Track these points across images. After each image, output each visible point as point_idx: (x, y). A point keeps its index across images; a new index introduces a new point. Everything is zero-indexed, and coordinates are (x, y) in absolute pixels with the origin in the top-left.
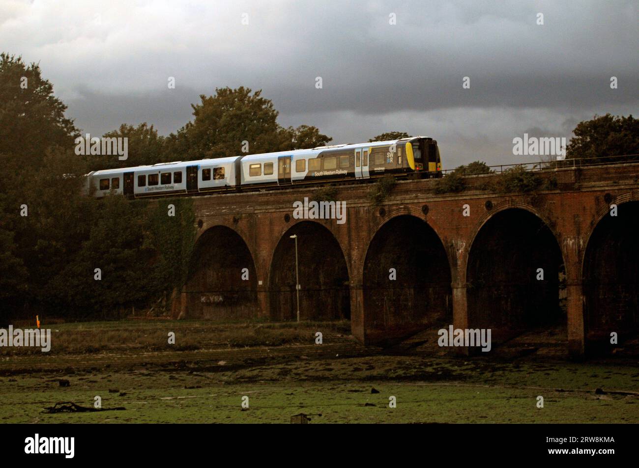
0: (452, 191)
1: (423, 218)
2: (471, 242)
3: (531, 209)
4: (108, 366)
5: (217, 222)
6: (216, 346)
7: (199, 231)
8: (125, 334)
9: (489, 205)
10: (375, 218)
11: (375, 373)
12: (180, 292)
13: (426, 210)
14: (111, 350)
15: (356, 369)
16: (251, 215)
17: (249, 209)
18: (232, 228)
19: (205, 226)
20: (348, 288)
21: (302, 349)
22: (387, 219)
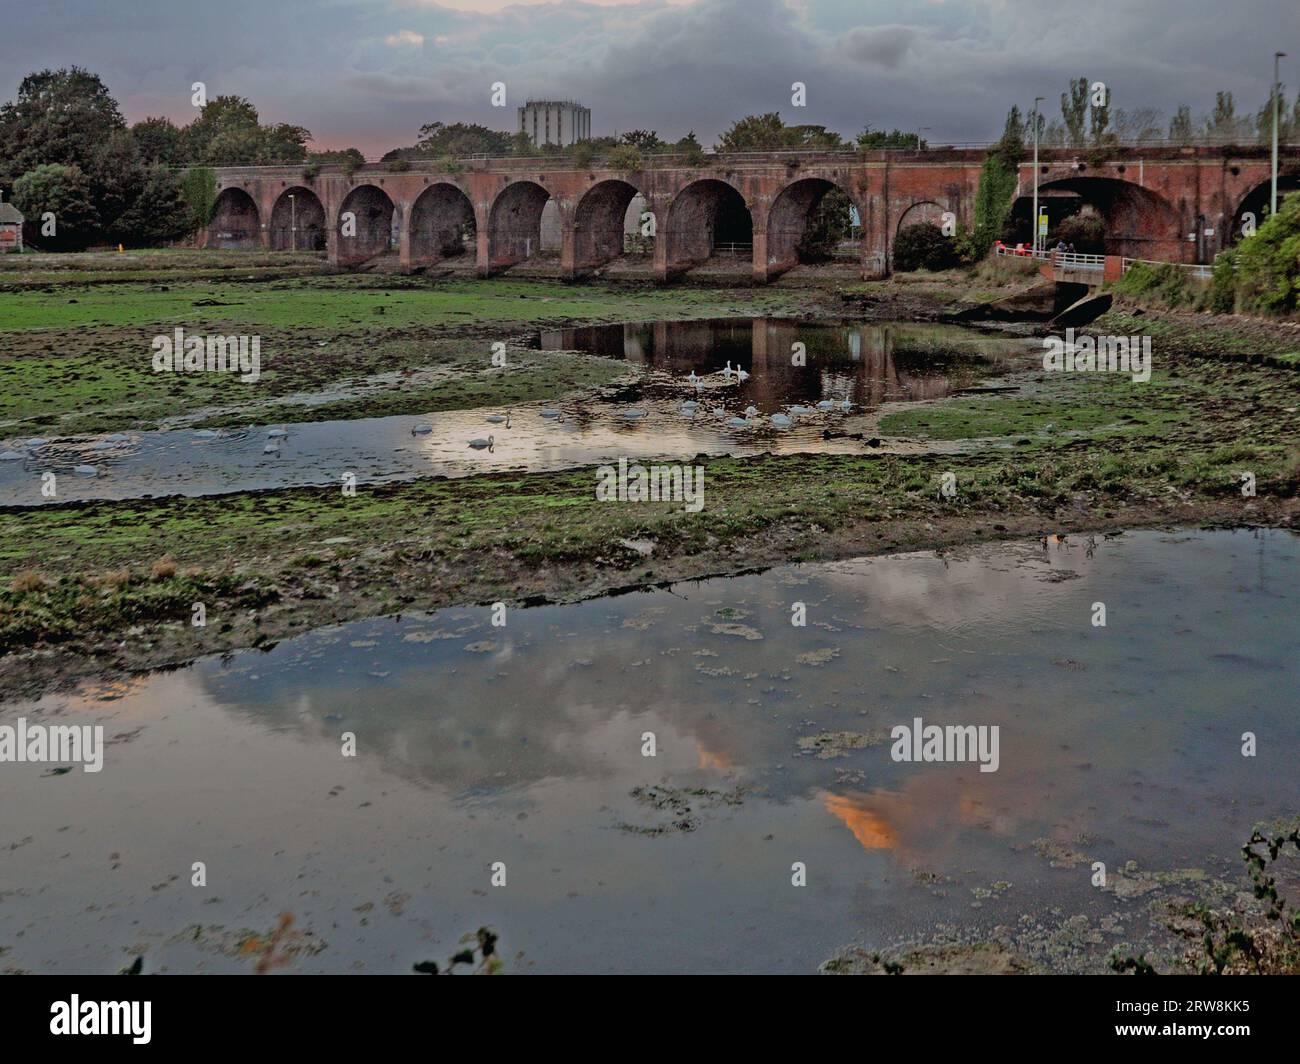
0: (401, 170)
1: (380, 187)
2: (413, 203)
3: (454, 183)
4: (178, 278)
5: (233, 185)
6: (245, 266)
7: (218, 191)
8: (186, 258)
9: (426, 181)
10: (346, 185)
11: (363, 284)
12: (204, 230)
13: (382, 182)
14: (178, 268)
15: (350, 282)
16: (258, 182)
17: (256, 177)
18: (243, 189)
19: (223, 188)
20: (324, 231)
21: (299, 270)
22: (354, 187)
